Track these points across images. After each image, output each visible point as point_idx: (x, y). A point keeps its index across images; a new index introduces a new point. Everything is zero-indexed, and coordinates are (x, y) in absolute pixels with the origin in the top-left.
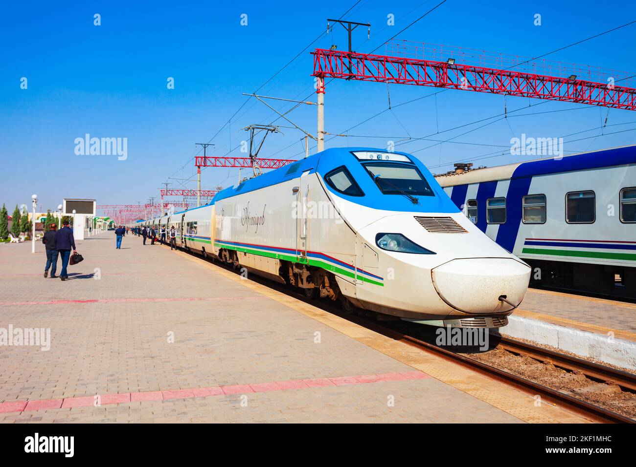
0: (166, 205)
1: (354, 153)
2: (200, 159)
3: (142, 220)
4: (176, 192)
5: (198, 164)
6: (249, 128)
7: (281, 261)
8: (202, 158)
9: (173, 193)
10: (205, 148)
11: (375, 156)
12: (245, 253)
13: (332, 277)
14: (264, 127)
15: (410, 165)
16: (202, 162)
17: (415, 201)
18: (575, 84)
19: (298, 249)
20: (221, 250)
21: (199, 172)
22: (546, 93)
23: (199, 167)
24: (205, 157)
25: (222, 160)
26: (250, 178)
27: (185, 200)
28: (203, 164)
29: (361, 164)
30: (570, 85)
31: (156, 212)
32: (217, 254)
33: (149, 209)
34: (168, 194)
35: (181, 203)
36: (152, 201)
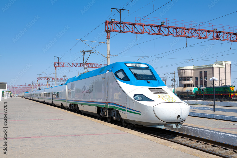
0: (39, 85)
1: (126, 64)
2: (56, 64)
3: (27, 92)
4: (44, 78)
5: (55, 66)
6: (83, 52)
7: (97, 107)
8: (57, 63)
9: (43, 79)
10: (59, 59)
11: (134, 65)
12: (82, 105)
13: (118, 112)
14: (89, 51)
15: (148, 68)
16: (57, 65)
17: (149, 82)
18: (217, 32)
19: (105, 102)
20: (70, 104)
21: (56, 70)
22: (204, 37)
23: (56, 67)
24: (59, 63)
25: (67, 64)
26: (84, 73)
27: (48, 82)
28: (58, 66)
29: (129, 68)
30: (214, 33)
31: (34, 88)
32: (69, 106)
33: (30, 87)
34: (40, 79)
35: (46, 83)
36: (32, 83)
